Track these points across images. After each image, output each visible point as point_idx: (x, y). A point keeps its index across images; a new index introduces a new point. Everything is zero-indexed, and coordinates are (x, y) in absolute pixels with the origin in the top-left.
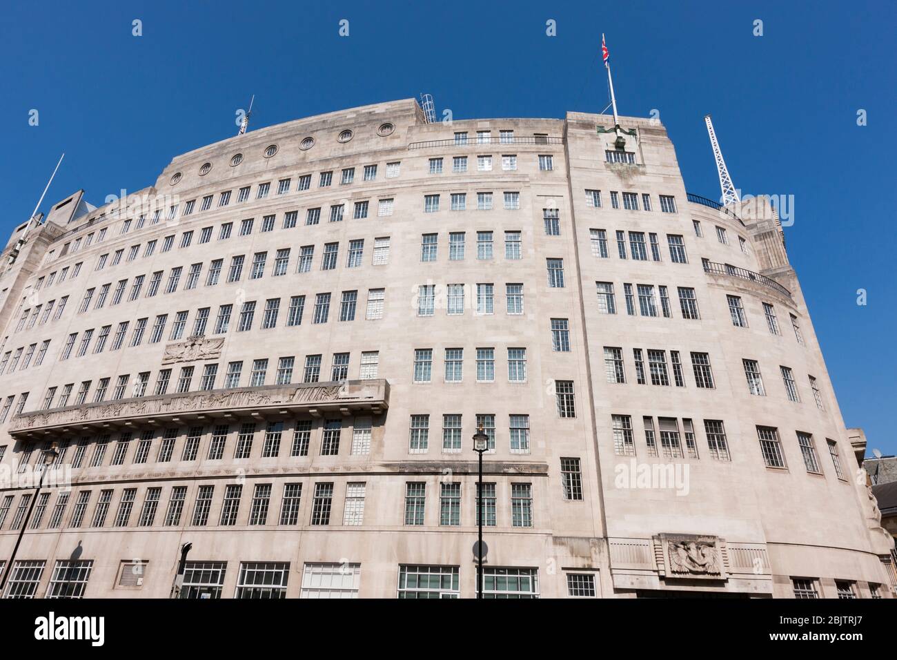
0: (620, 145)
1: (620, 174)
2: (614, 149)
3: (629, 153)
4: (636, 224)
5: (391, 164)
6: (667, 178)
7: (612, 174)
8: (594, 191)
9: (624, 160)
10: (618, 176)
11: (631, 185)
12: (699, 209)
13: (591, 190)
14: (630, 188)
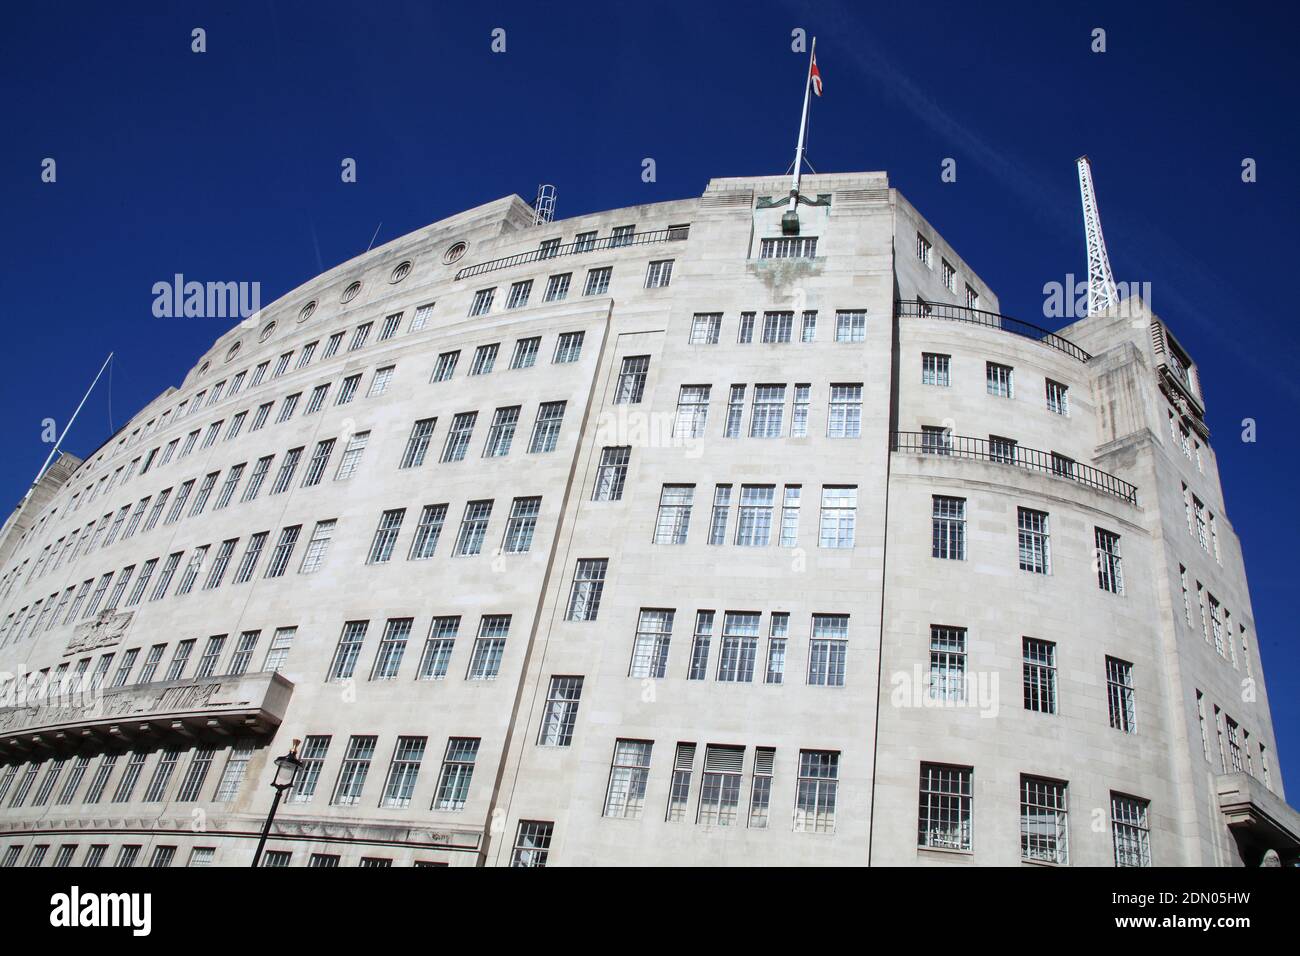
0: (790, 226)
1: (769, 279)
2: (780, 235)
3: (808, 239)
4: (774, 369)
5: (424, 307)
6: (861, 278)
7: (756, 280)
8: (712, 314)
9: (796, 251)
10: (765, 283)
11: (788, 297)
12: (956, 333)
13: (706, 314)
14: (783, 302)
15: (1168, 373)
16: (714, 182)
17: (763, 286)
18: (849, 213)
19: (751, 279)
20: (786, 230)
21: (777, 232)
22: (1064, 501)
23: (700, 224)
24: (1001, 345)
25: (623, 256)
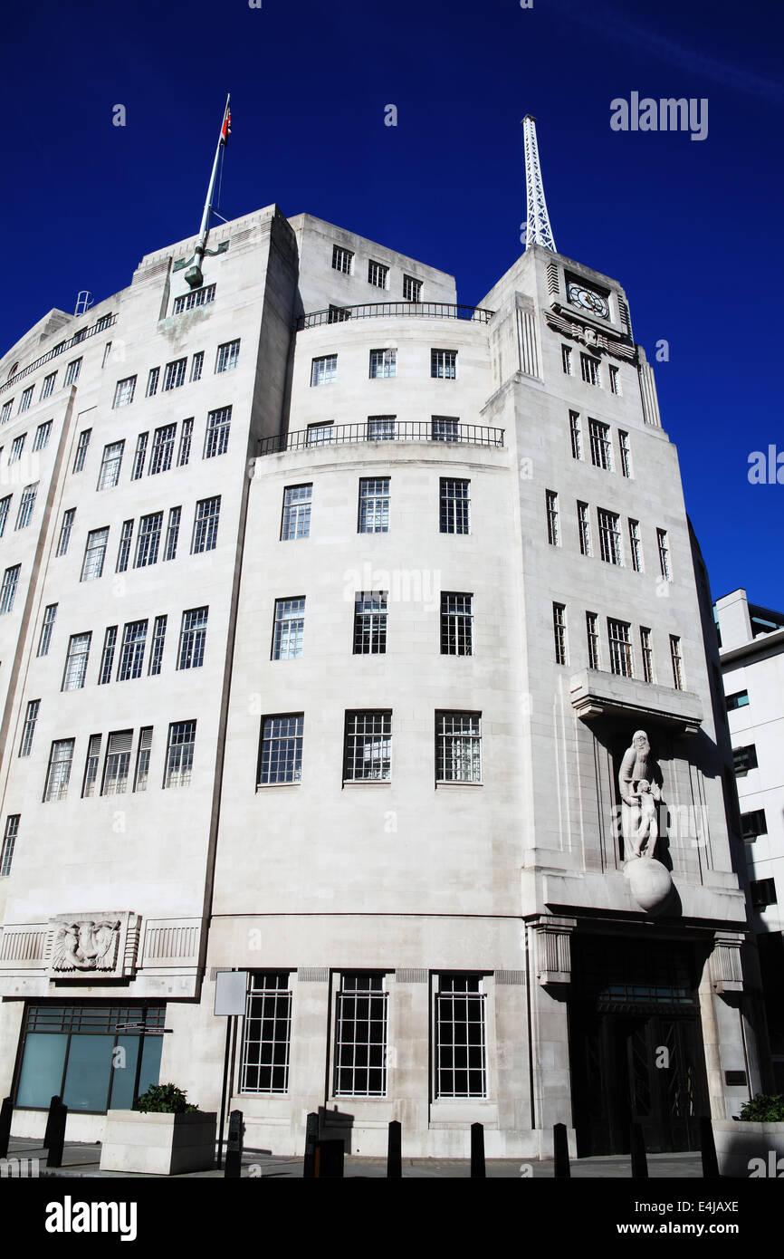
0: (193, 280)
1: (172, 334)
2: (186, 291)
3: (209, 287)
4: (171, 411)
6: (239, 311)
8: (132, 377)
9: (201, 300)
10: (169, 338)
11: (183, 346)
12: (345, 332)
13: (125, 380)
14: (180, 351)
15: (562, 310)
16: (146, 258)
17: (167, 341)
18: (238, 253)
19: (161, 338)
20: (193, 286)
21: (185, 288)
22: (410, 462)
23: (128, 301)
24: (387, 330)
25: (91, 345)
